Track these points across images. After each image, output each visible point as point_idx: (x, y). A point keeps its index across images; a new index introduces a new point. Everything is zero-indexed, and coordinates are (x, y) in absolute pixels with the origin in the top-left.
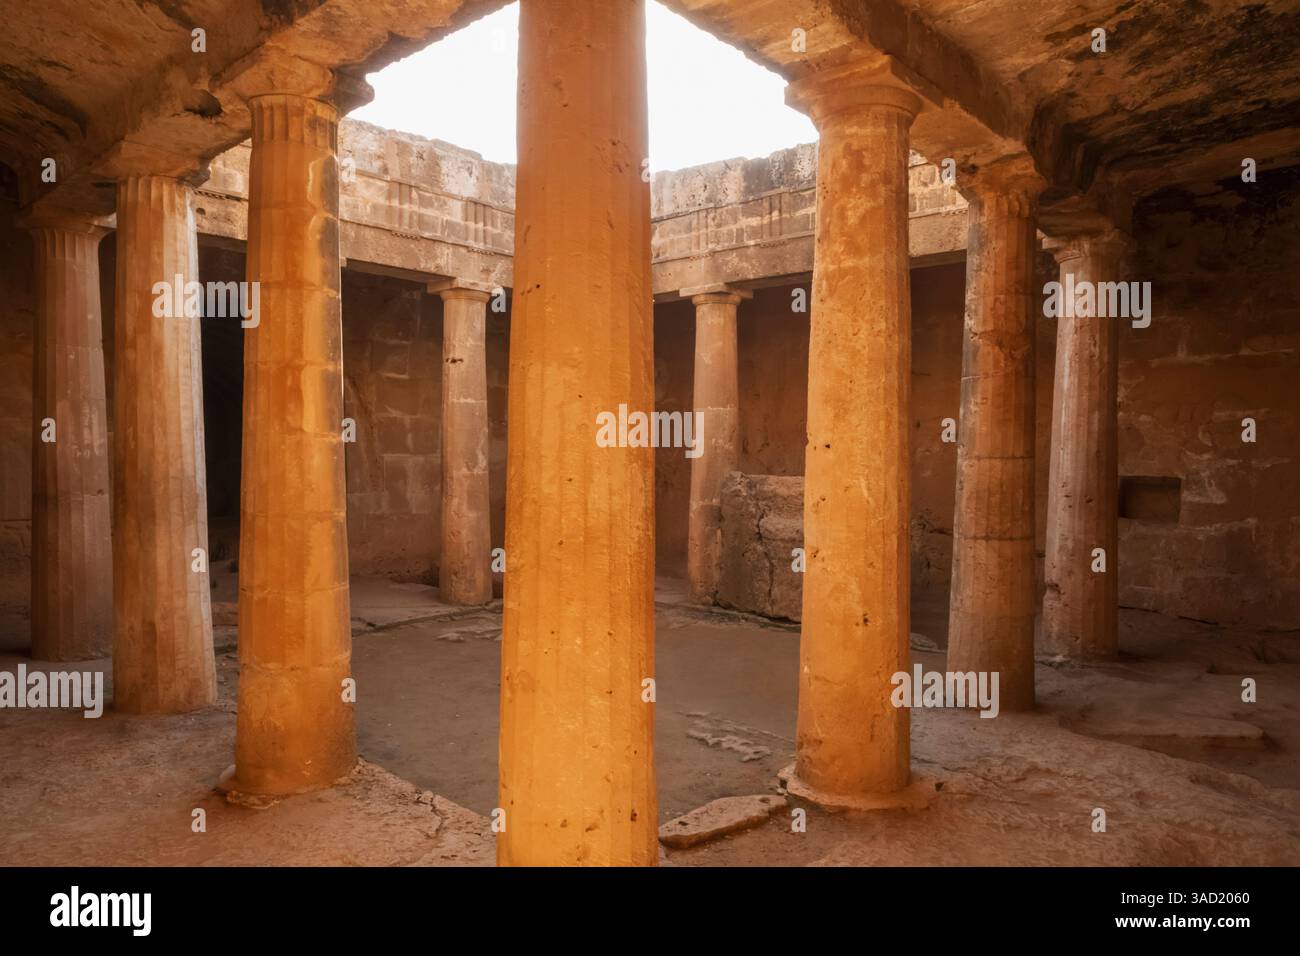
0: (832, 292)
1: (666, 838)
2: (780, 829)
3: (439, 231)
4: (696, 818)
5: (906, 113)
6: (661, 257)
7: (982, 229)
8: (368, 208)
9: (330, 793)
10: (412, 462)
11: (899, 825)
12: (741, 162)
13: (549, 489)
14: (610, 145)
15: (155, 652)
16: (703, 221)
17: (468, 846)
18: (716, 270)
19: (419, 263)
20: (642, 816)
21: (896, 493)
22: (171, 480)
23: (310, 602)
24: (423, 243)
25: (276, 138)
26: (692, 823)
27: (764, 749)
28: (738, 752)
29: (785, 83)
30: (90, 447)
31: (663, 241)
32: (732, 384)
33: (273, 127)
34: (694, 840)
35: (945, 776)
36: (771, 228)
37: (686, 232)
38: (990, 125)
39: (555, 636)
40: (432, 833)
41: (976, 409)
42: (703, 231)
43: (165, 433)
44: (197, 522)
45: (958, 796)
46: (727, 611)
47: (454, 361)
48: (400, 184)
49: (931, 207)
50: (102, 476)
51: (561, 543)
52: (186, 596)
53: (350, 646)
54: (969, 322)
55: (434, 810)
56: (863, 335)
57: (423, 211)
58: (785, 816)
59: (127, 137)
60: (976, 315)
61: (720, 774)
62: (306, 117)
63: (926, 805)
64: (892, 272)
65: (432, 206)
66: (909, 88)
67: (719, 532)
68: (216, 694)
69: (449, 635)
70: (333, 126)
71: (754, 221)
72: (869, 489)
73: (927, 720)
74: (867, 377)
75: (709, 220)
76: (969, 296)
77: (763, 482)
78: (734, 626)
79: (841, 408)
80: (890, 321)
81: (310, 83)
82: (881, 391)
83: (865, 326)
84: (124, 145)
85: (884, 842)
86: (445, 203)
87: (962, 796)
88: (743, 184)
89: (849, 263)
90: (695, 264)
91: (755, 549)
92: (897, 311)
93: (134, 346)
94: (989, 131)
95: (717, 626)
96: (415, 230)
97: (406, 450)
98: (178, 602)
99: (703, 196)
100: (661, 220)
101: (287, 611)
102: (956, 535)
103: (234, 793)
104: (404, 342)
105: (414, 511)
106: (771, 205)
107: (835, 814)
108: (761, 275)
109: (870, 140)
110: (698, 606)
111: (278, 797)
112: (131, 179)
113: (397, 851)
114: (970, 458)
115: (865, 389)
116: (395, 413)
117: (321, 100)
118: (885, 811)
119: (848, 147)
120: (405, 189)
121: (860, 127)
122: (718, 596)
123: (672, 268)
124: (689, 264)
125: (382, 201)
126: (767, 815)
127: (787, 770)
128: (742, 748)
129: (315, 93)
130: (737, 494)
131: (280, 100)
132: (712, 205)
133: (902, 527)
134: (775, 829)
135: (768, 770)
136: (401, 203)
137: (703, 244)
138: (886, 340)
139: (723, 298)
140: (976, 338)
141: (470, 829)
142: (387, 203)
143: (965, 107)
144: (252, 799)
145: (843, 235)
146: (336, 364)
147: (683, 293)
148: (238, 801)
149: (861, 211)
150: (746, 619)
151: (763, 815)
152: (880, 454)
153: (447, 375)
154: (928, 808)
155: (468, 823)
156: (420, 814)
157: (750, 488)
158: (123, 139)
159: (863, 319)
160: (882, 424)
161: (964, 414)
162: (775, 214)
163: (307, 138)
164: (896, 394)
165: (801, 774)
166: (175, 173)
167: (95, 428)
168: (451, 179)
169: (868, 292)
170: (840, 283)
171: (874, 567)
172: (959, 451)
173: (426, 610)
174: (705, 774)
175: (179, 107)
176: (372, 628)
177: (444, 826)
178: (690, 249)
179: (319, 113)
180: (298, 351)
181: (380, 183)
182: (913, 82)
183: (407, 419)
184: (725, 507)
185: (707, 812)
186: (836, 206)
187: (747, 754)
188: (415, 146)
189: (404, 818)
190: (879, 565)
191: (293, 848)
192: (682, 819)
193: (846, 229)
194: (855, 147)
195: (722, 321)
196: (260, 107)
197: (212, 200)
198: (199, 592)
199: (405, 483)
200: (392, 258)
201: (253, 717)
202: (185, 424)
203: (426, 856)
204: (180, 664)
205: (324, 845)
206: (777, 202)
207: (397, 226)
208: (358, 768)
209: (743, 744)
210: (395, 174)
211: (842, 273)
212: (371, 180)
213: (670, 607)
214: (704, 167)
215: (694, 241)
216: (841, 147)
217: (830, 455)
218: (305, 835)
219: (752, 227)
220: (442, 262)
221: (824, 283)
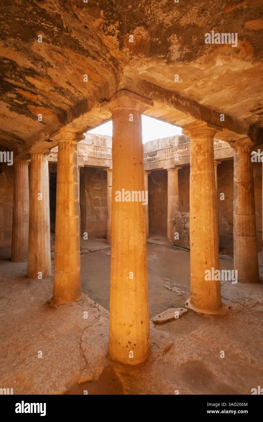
0: (194, 180)
1: (155, 321)
2: (186, 319)
3: (106, 156)
4: (163, 315)
5: (212, 134)
6: (159, 160)
7: (237, 156)
8: (89, 153)
9: (74, 303)
10: (101, 208)
11: (218, 320)
12: (178, 136)
13: (120, 240)
14: (133, 159)
15: (37, 264)
16: (169, 151)
17: (105, 322)
18: (172, 162)
19: (101, 164)
20: (144, 322)
21: (213, 230)
22: (42, 223)
23: (70, 256)
24: (102, 160)
25: (63, 149)
26: (162, 316)
27: (183, 292)
28: (176, 292)
29: (182, 129)
30: (26, 212)
31: (159, 156)
32: (177, 190)
33: (62, 146)
34: (162, 322)
35: (232, 304)
36: (185, 152)
37: (165, 153)
38: (236, 132)
39: (122, 276)
40: (97, 317)
41: (237, 202)
42: (169, 153)
43: (40, 212)
44: (47, 232)
45: (235, 311)
46: (177, 247)
47: (110, 187)
48: (96, 146)
49: (226, 146)
50: (27, 219)
51: (123, 253)
52: (44, 250)
53: (80, 265)
54: (235, 180)
55: (98, 310)
56: (203, 190)
57: (102, 152)
58: (187, 315)
59: (33, 146)
60: (237, 178)
61: (171, 299)
62: (70, 144)
63: (226, 314)
64: (210, 174)
65: (104, 151)
66: (213, 129)
67: (175, 227)
68: (51, 273)
69: (108, 254)
70: (76, 145)
71: (181, 151)
72: (206, 229)
73: (228, 285)
74: (204, 201)
75: (170, 150)
76: (235, 173)
77: (185, 214)
78: (179, 251)
79: (198, 209)
80: (210, 187)
81: (70, 137)
82: (208, 204)
83: (203, 188)
84: (32, 148)
85: (213, 325)
86: (107, 150)
87: (236, 311)
88: (179, 141)
89: (198, 172)
90: (167, 161)
91: (184, 231)
92: (211, 184)
93: (34, 192)
94: (237, 134)
95: (175, 251)
96: (100, 157)
97: (100, 206)
98: (43, 251)
99: (169, 144)
100: (159, 150)
101: (65, 258)
102: (234, 234)
103: (52, 303)
104: (99, 180)
105: (102, 220)
106: (185, 146)
107: (200, 315)
108: (183, 164)
109: (203, 142)
110: (170, 246)
111: (62, 305)
112: (34, 155)
113: (88, 323)
114: (237, 214)
115: (204, 204)
116: (97, 197)
117: (73, 140)
118: (214, 315)
119: (197, 144)
120: (98, 148)
121: (200, 139)
122: (175, 243)
123: (162, 162)
124: (166, 161)
125: (92, 151)
126: (182, 314)
127: (188, 300)
128: (178, 291)
129: (72, 139)
130: (179, 217)
131: (64, 141)
132: (171, 147)
133: (215, 238)
134: (184, 319)
135: (184, 299)
136: (97, 151)
137: (169, 156)
138: (209, 191)
139: (174, 169)
140: (237, 184)
141: (106, 316)
142: (93, 151)
143: (229, 129)
144: (56, 305)
145: (197, 165)
146: (77, 200)
147: (164, 168)
148: (52, 306)
149: (201, 159)
150: (182, 250)
151: (181, 314)
152: (208, 220)
153: (108, 190)
154: (226, 315)
155: (106, 314)
156: (95, 311)
157: (182, 216)
158: (32, 146)
159: (202, 186)
160: (208, 213)
161: (235, 203)
162: (186, 149)
163: (70, 149)
164: (212, 205)
165: (192, 302)
166: (43, 153)
167: (27, 207)
168: (109, 144)
169: (204, 180)
170: (196, 177)
171: (208, 249)
172: (234, 212)
173: (103, 246)
174: (167, 299)
175: (44, 140)
176: (90, 252)
177: (100, 315)
178: (166, 157)
179: (73, 143)
180: (68, 198)
181: (92, 147)
182: (213, 127)
183: (100, 198)
184: (176, 221)
185: (166, 313)
186: (195, 159)
187: (179, 293)
188: (100, 137)
189: (91, 312)
190: (209, 248)
191: (63, 321)
192: (159, 315)
193: (197, 164)
194: (199, 144)
195: (174, 175)
196: (60, 142)
197: (54, 154)
198: (48, 249)
199: (100, 214)
200: (95, 164)
201: (57, 284)
202: (45, 209)
203: (95, 324)
204: (43, 266)
205: (71, 320)
206: (187, 146)
207: (96, 156)
208: (82, 296)
209: (178, 290)
210: (95, 144)
211: (197, 175)
212: (90, 146)
213: (163, 245)
214: (169, 137)
215: (167, 155)
216: (195, 144)
217: (195, 220)
218: (67, 317)
219: (181, 152)
220: (106, 164)
221: (193, 177)
